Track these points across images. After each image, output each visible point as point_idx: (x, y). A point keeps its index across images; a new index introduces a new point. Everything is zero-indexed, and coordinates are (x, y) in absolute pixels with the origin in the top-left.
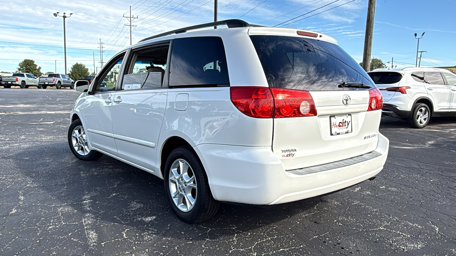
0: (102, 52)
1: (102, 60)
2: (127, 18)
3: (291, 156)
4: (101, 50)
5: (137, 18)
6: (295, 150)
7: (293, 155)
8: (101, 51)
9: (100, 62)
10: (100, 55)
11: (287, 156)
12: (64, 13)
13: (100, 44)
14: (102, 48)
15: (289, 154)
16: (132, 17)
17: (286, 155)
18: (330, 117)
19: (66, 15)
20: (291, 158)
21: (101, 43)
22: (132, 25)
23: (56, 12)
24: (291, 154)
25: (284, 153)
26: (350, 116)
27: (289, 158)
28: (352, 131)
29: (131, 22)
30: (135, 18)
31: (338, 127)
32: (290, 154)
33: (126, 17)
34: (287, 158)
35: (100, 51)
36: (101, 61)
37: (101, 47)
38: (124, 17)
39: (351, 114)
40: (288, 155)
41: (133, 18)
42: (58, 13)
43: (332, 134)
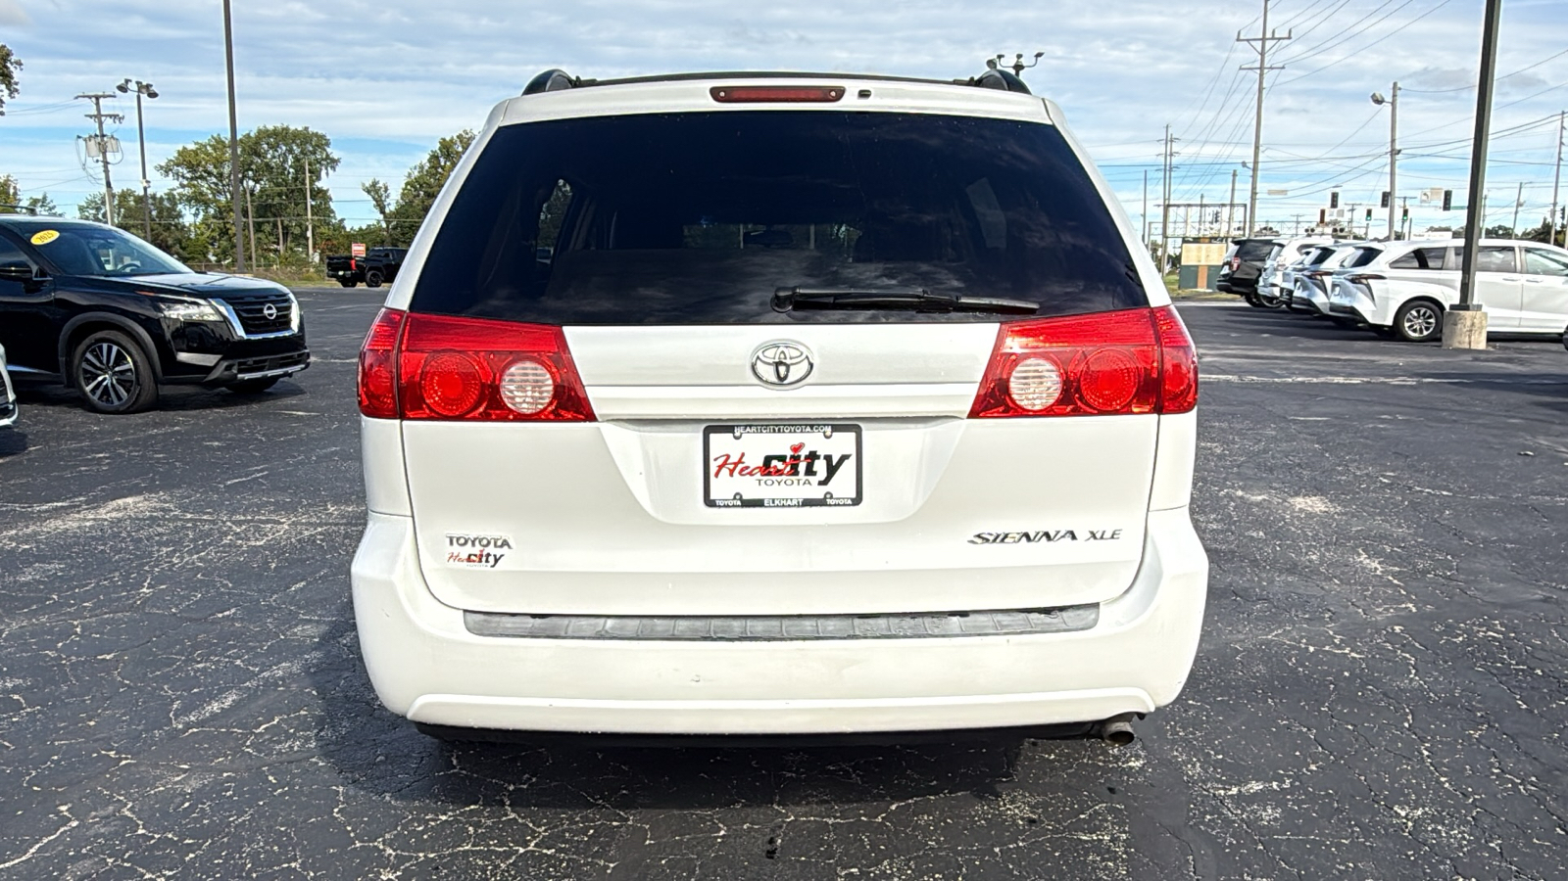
0: (1171, 168)
1: (1169, 199)
2: (1252, 42)
3: (487, 561)
4: (1168, 163)
5: (1289, 38)
6: (505, 543)
7: (496, 561)
8: (1168, 168)
9: (1159, 206)
10: (1162, 181)
11: (469, 559)
12: (1019, 56)
13: (1166, 143)
14: (1171, 155)
15: (478, 553)
16: (1269, 35)
17: (466, 557)
18: (707, 432)
19: (1023, 61)
20: (484, 568)
21: (1169, 138)
22: (1266, 65)
23: (994, 57)
24: (488, 555)
25: (456, 549)
26: (852, 435)
27: (476, 567)
28: (857, 500)
29: (1262, 54)
30: (1279, 39)
31: (758, 476)
32: (485, 553)
33: (1248, 40)
34: (469, 568)
35: (1163, 167)
36: (1165, 200)
37: (1168, 153)
38: (1238, 40)
39: (861, 424)
40: (473, 557)
41: (1273, 38)
42: (1000, 57)
43: (710, 503)
